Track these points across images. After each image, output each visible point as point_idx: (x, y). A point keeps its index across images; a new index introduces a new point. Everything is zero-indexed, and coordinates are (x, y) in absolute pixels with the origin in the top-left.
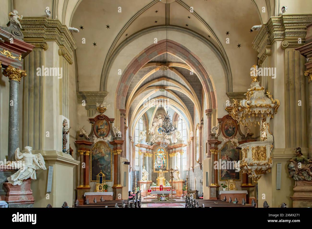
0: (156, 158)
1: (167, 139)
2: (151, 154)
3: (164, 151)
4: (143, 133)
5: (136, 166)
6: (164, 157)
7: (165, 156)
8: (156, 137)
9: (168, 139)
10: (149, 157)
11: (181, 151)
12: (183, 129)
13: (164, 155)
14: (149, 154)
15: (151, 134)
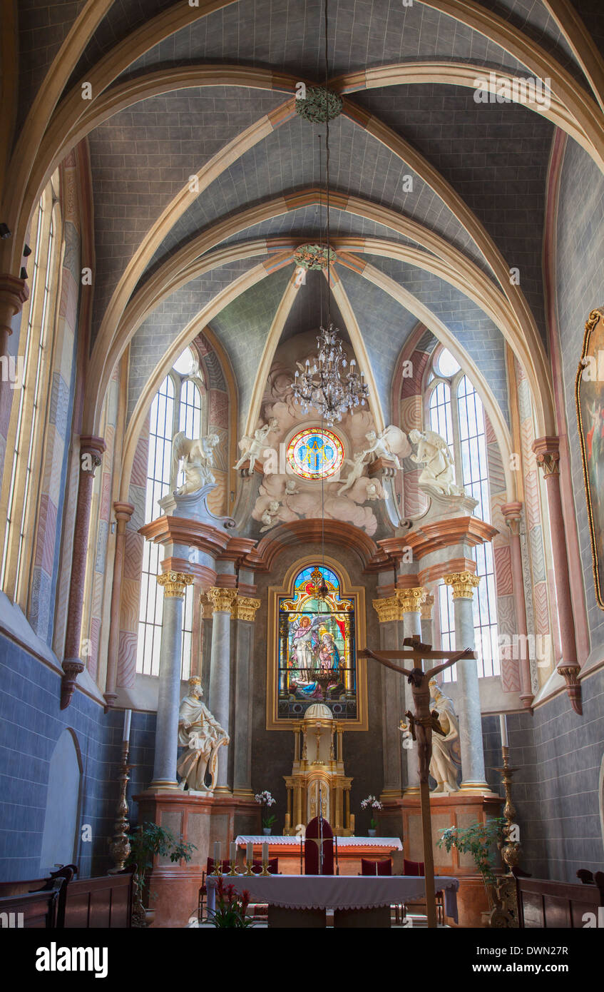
0: (286, 631)
1: (357, 504)
2: (252, 601)
3: (338, 577)
4: (193, 452)
5: (143, 676)
6: (342, 625)
7: (343, 618)
8: (283, 493)
9: (366, 503)
10: (234, 623)
11: (457, 571)
12: (464, 436)
13: (341, 607)
14: (241, 600)
15: (251, 471)
